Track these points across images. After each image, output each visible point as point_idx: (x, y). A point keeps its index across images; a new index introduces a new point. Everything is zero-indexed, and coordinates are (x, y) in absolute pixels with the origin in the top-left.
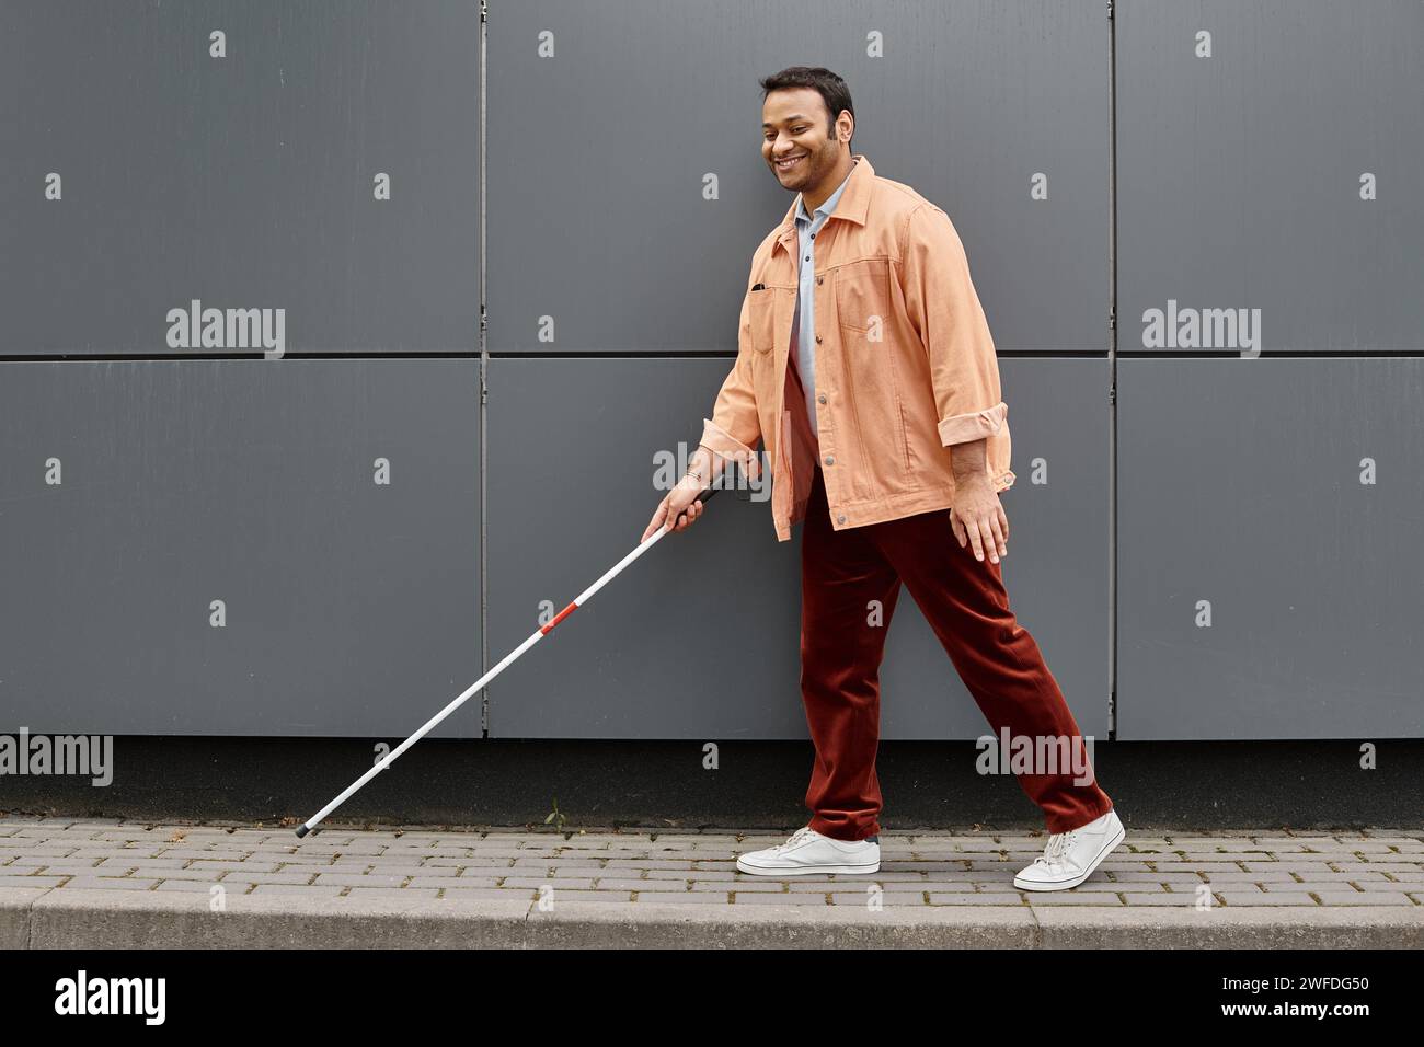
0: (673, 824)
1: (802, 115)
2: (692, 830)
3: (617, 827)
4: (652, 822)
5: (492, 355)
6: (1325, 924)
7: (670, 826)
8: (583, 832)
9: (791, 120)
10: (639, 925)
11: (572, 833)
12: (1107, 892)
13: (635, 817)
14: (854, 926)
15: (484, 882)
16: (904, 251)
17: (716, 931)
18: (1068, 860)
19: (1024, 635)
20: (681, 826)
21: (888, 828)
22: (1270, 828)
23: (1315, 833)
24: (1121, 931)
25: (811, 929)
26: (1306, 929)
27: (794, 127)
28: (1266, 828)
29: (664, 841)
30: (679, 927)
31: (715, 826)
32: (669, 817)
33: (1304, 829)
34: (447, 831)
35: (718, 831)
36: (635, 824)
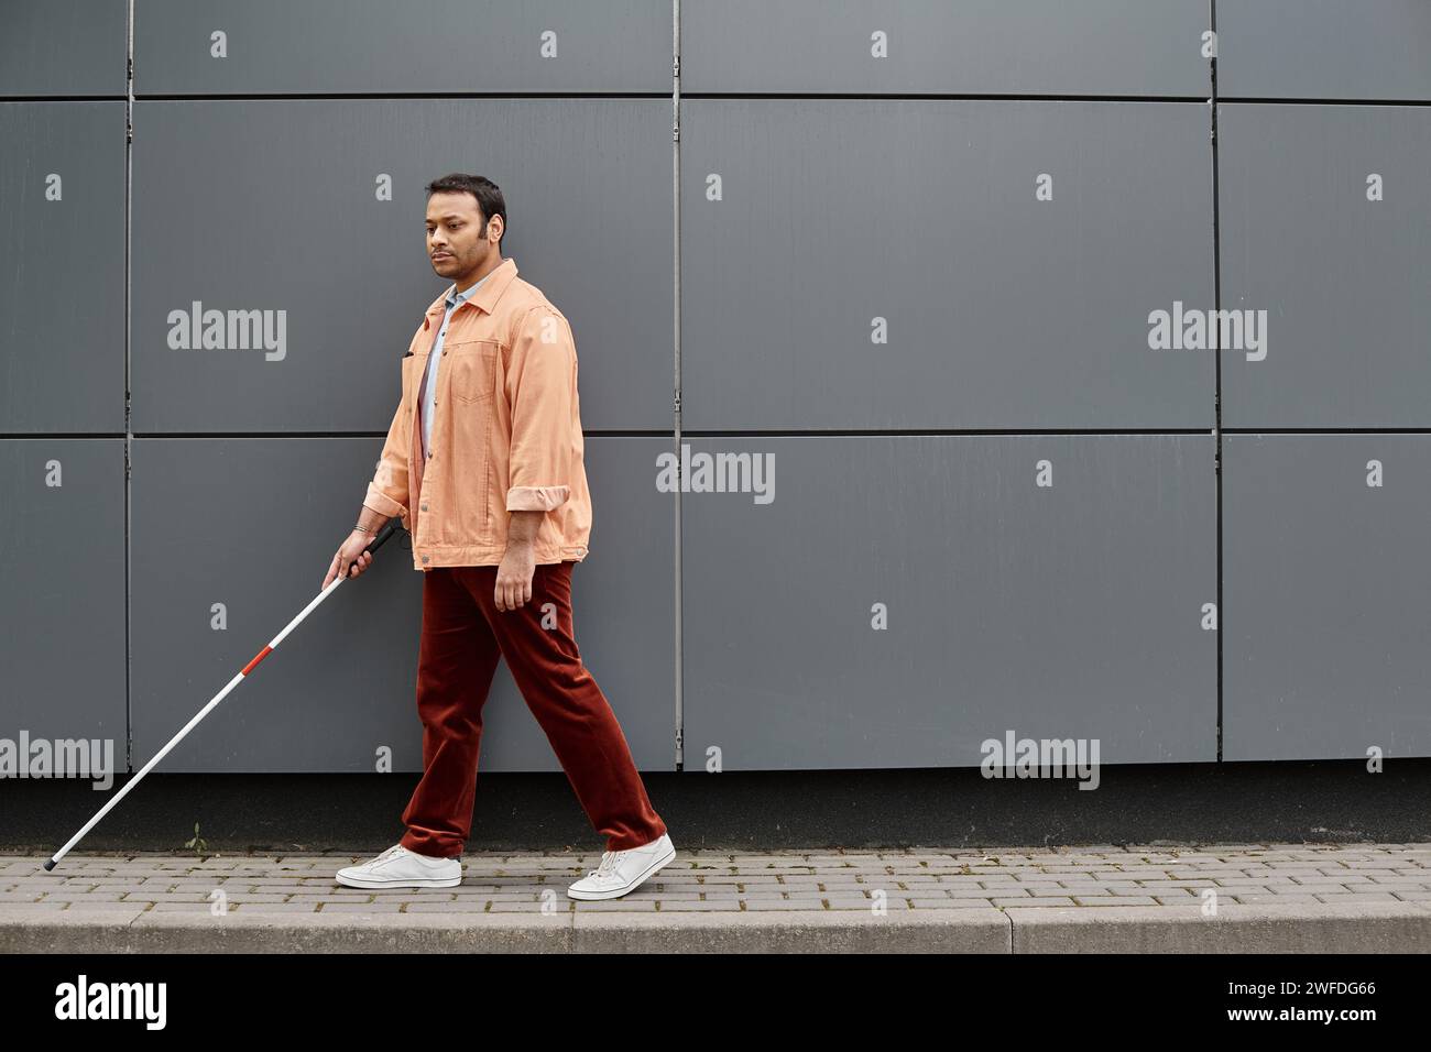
0: (301, 848)
1: (457, 214)
2: (317, 854)
3: (251, 851)
4: (282, 847)
5: (136, 436)
6: (821, 924)
7: (298, 850)
8: (218, 855)
9: (449, 219)
10: (228, 931)
11: (208, 857)
12: (647, 900)
13: (268, 843)
14: (414, 930)
15: (110, 897)
16: (512, 340)
17: (294, 934)
18: (616, 873)
19: (587, 682)
20: (308, 850)
21: (490, 851)
22: (826, 848)
23: (866, 851)
24: (643, 932)
25: (376, 932)
26: (805, 929)
27: (451, 225)
28: (824, 848)
29: (288, 862)
30: (262, 931)
31: (338, 850)
32: (297, 842)
33: (856, 848)
34: (100, 856)
35: (339, 853)
36: (268, 849)
